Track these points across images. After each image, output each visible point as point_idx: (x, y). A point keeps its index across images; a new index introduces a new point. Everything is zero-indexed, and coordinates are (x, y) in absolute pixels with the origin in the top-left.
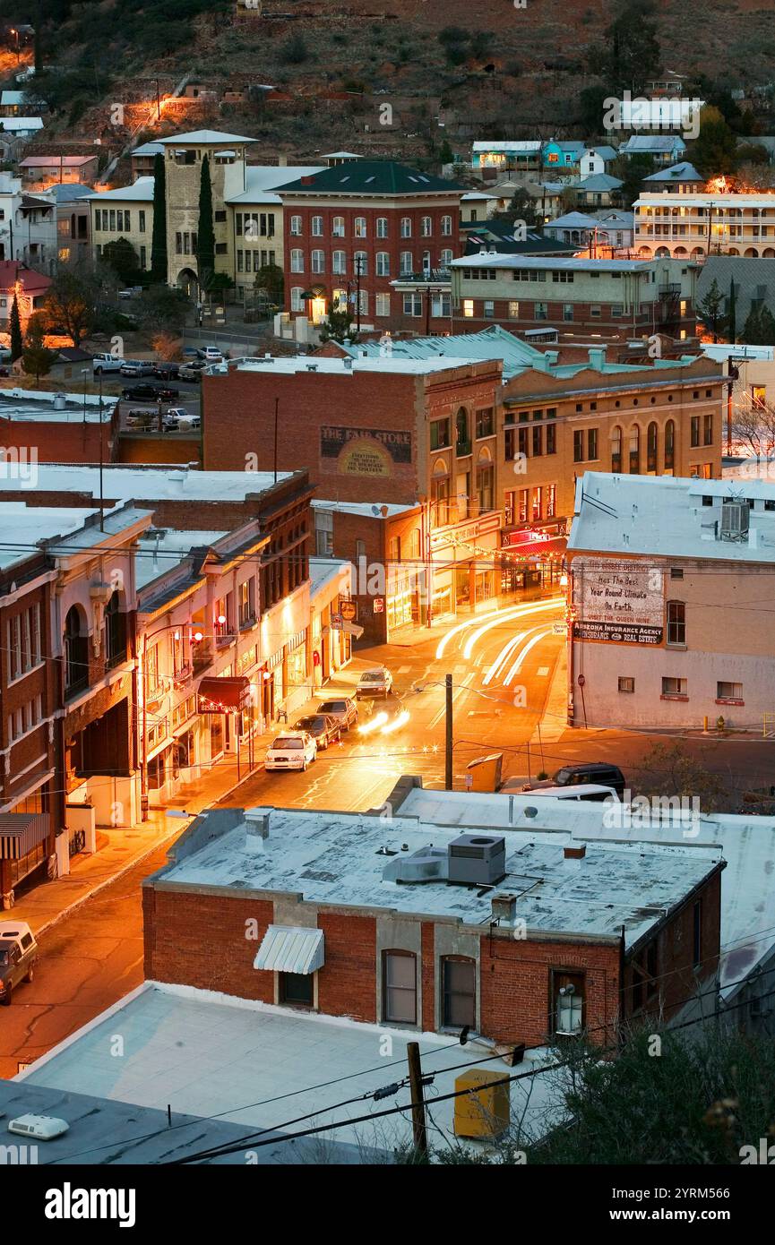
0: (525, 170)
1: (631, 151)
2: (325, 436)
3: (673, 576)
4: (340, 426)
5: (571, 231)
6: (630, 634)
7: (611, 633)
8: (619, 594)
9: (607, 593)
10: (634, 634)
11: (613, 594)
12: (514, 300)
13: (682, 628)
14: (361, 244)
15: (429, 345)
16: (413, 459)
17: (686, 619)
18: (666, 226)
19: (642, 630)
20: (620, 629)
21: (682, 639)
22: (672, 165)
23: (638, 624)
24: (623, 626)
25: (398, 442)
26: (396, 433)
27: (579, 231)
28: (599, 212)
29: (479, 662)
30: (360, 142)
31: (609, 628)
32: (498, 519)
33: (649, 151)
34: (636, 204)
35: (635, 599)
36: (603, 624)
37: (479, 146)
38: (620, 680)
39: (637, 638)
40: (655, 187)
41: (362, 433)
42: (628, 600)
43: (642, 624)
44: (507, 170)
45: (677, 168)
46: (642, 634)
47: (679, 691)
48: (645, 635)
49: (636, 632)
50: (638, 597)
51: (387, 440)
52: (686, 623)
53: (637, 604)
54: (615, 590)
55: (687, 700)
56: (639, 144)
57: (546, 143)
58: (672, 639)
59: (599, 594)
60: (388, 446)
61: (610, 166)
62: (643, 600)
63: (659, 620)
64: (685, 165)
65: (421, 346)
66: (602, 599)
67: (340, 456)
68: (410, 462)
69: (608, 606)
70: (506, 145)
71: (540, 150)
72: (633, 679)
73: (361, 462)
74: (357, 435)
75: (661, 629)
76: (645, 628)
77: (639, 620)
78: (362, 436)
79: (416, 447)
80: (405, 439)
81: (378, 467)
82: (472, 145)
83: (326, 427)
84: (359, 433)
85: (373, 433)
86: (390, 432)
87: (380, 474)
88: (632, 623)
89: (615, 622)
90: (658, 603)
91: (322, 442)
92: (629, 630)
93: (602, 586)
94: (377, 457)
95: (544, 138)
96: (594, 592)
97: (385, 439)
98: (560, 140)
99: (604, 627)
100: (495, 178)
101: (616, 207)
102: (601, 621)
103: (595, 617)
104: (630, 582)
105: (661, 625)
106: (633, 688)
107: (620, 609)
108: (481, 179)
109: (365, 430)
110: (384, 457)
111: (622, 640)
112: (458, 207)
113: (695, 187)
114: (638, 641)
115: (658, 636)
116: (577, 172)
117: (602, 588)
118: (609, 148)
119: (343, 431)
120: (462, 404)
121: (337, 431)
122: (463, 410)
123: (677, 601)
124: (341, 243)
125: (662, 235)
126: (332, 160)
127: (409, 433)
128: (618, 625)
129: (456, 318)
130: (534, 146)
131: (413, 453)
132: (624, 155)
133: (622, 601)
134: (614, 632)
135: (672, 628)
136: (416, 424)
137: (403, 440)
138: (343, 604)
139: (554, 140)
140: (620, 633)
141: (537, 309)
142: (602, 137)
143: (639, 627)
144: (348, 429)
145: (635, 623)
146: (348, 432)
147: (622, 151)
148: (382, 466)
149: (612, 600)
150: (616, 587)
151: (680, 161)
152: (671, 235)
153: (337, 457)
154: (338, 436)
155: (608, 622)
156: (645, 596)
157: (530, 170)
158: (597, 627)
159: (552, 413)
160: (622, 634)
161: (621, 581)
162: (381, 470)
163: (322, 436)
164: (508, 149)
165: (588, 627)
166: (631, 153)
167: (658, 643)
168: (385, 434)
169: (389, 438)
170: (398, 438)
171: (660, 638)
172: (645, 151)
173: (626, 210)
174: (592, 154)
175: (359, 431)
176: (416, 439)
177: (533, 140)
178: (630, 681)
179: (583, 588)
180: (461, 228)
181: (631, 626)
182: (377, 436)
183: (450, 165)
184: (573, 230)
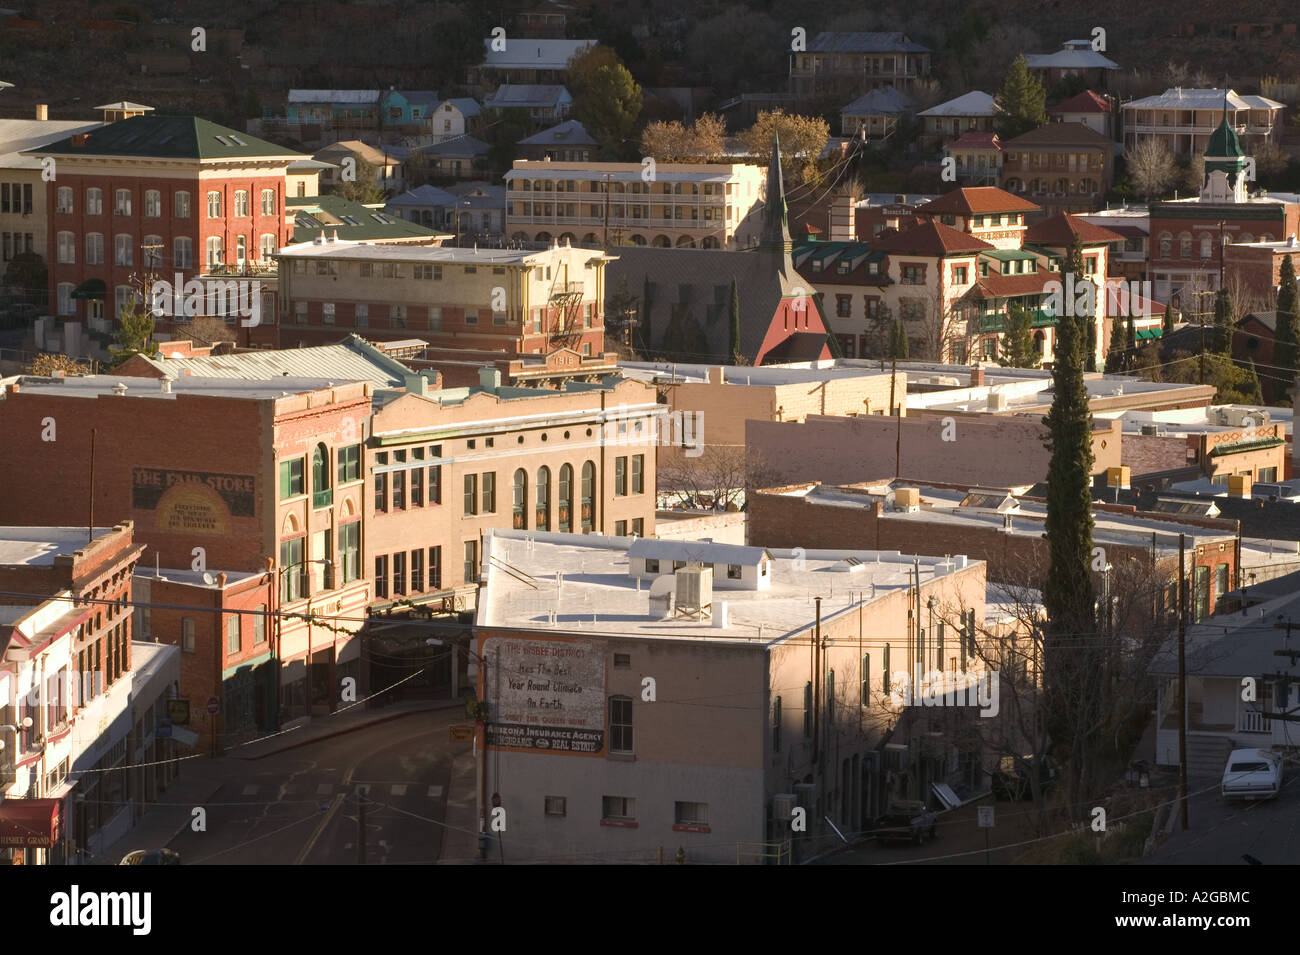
0: (358, 128)
1: (500, 105)
2: (138, 481)
3: (617, 663)
4: (159, 467)
5: (421, 210)
6: (561, 739)
7: (535, 738)
8: (546, 688)
9: (529, 686)
10: (565, 739)
11: (538, 687)
12: (361, 302)
13: (629, 733)
14: (154, 226)
15: (268, 362)
16: (256, 511)
17: (633, 720)
18: (548, 206)
19: (576, 735)
20: (547, 733)
21: (629, 746)
22: (555, 125)
23: (572, 726)
24: (551, 729)
25: (237, 489)
26: (233, 477)
27: (431, 210)
28: (459, 186)
29: (349, 779)
30: (135, 88)
31: (532, 732)
32: (366, 591)
33: (525, 105)
34: (508, 176)
35: (567, 694)
36: (525, 727)
37: (296, 95)
38: (548, 801)
39: (570, 744)
40: (534, 154)
41: (188, 476)
42: (557, 695)
43: (576, 727)
44: (334, 128)
45: (564, 127)
46: (576, 740)
47: (625, 813)
48: (579, 740)
49: (568, 736)
50: (571, 691)
51: (223, 487)
52: (634, 725)
53: (569, 700)
54: (541, 683)
55: (635, 826)
56: (512, 95)
57: (386, 92)
58: (616, 745)
59: (520, 687)
60: (224, 495)
61: (471, 123)
62: (577, 696)
63: (598, 720)
64: (574, 124)
65: (256, 362)
66: (524, 694)
67: (158, 507)
68: (253, 515)
69: (531, 704)
70: (332, 94)
71: (379, 102)
72: (564, 800)
73: (187, 515)
74: (182, 480)
75: (601, 732)
76: (581, 731)
77: (571, 722)
78: (188, 480)
79: (261, 495)
80: (247, 485)
81: (210, 523)
82: (287, 94)
83: (140, 469)
84: (184, 477)
85: (204, 477)
86: (226, 476)
87: (213, 531)
88: (563, 726)
89: (541, 724)
90: (595, 697)
91: (135, 490)
92: (558, 734)
93: (524, 677)
94: (209, 509)
95: (383, 87)
96: (513, 685)
97: (219, 485)
98: (405, 89)
99: (525, 731)
100: (319, 139)
101: (481, 179)
102: (522, 723)
103: (514, 717)
104: (561, 671)
105: (600, 727)
106: (564, 811)
107: (547, 707)
108: (300, 140)
109: (191, 474)
110: (217, 508)
111: (550, 747)
112: (284, 177)
113: (586, 154)
114: (570, 749)
115: (597, 742)
116: (429, 132)
117: (524, 679)
118: (470, 101)
119: (163, 474)
120: (320, 439)
121: (155, 474)
122: (322, 446)
123: (621, 696)
124: (124, 224)
125: (543, 217)
126: (110, 113)
127: (252, 478)
128: (544, 728)
129: (284, 326)
130: (371, 95)
131: (257, 505)
132: (491, 110)
133: (549, 696)
134: (539, 737)
135: (615, 732)
136: (261, 466)
137: (243, 486)
138: (172, 703)
139: (395, 89)
140: (547, 738)
141: (394, 313)
142: (461, 87)
143: (572, 731)
144: (170, 472)
145: (567, 725)
146: (169, 476)
147: (488, 104)
148: (214, 521)
149: (536, 696)
150: (542, 679)
151: (566, 118)
152: (556, 217)
153: (154, 508)
154: (156, 480)
155: (531, 723)
156: (580, 690)
157: (365, 128)
158: (516, 731)
159: (437, 451)
160: (550, 739)
161: (549, 670)
162: (213, 526)
163: (135, 479)
164: (335, 100)
165: (504, 731)
166: (500, 107)
167: (596, 752)
168: (219, 479)
169: (225, 484)
170: (237, 484)
171: (599, 745)
172: (520, 105)
173: (494, 184)
174: (448, 109)
175: (184, 474)
176: (261, 485)
177: (368, 88)
178: (561, 801)
179: (498, 680)
180: (287, 205)
181: (561, 730)
182: (209, 481)
183: (258, 121)
184: (424, 209)
